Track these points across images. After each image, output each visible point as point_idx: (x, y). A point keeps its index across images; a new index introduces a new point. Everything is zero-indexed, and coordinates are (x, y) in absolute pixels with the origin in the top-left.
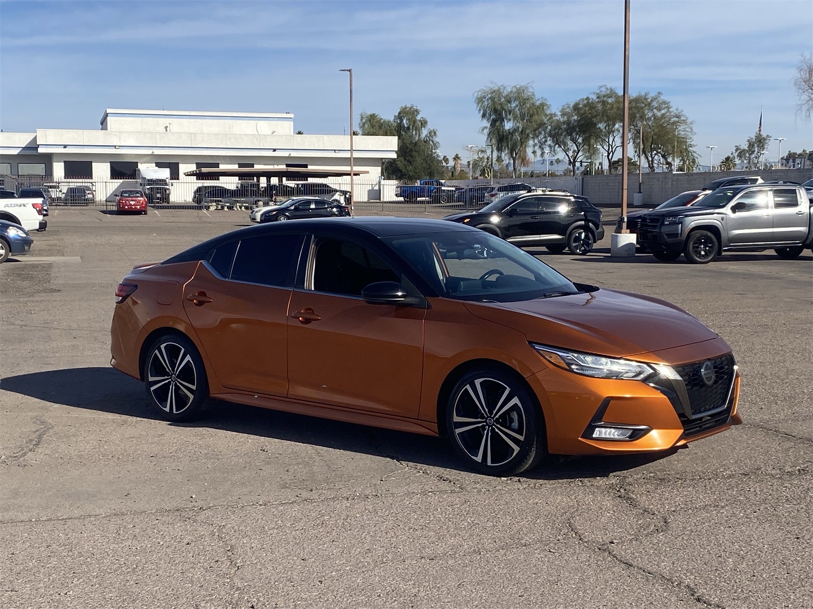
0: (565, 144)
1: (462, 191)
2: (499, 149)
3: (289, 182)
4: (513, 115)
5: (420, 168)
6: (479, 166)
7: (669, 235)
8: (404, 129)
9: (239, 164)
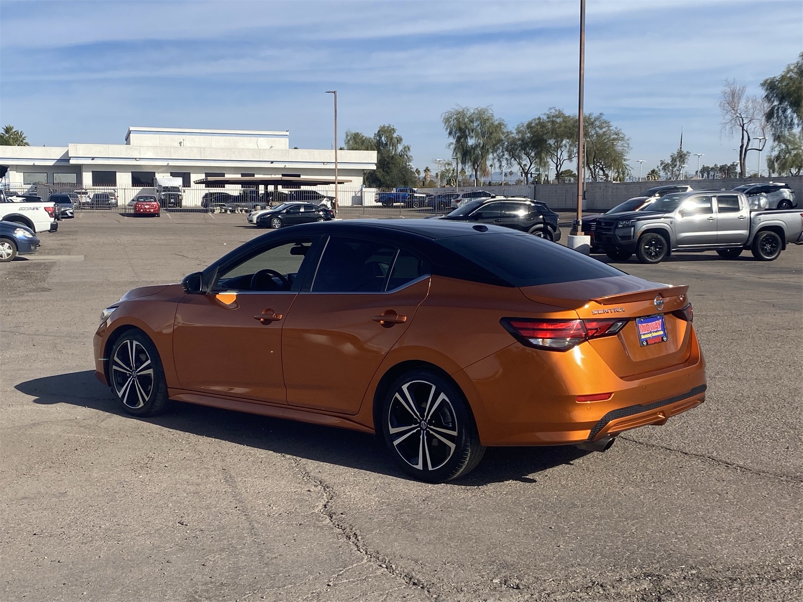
0: (520, 158)
1: (432, 197)
2: (463, 162)
3: (283, 189)
4: (475, 133)
5: (396, 177)
6: (446, 176)
7: (623, 238)
8: (383, 145)
9: (241, 174)
